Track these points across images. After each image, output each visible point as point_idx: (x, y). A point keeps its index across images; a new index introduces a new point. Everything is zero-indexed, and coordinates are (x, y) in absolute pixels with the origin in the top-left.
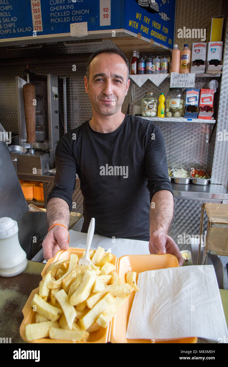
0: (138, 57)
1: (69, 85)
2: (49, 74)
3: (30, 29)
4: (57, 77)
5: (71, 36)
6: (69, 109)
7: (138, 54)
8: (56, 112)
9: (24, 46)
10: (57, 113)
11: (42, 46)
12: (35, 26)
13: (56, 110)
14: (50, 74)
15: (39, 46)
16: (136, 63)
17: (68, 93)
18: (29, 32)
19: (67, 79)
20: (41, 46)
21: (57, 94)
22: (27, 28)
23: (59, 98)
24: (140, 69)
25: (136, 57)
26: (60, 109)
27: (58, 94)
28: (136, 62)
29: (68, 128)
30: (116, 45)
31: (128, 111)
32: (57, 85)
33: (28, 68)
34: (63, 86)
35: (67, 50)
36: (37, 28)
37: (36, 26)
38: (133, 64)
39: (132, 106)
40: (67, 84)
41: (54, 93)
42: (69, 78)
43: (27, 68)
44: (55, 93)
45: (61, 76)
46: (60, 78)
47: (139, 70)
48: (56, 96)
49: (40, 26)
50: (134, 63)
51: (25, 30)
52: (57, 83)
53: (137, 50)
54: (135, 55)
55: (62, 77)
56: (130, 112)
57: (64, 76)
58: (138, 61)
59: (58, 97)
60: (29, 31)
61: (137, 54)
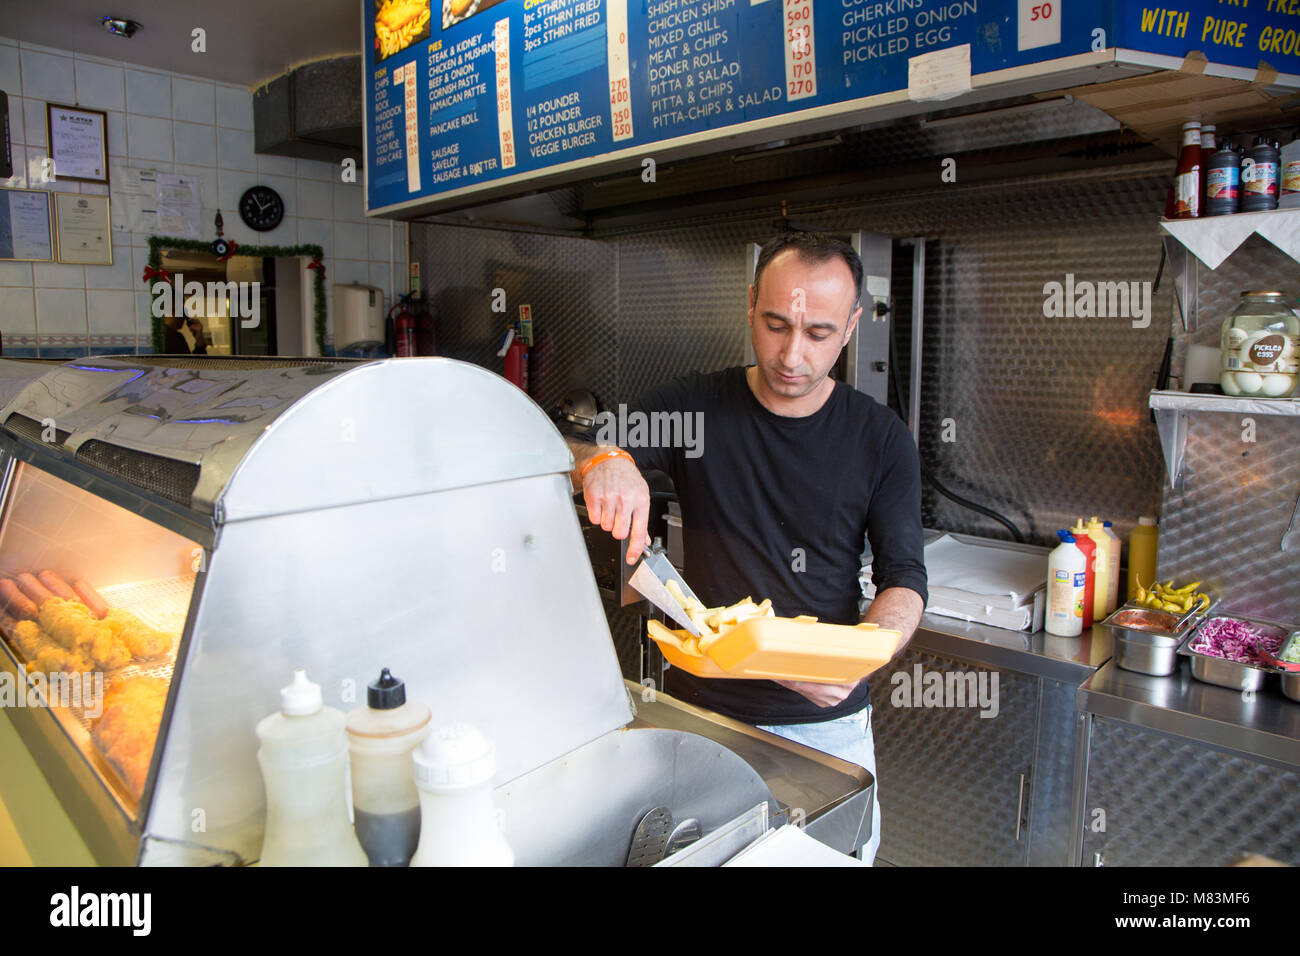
0: (1211, 144)
1: (936, 268)
2: (856, 231)
3: (777, 93)
4: (889, 243)
5: (909, 101)
6: (931, 355)
7: (1211, 132)
8: (878, 367)
9: (782, 143)
10: (880, 369)
11: (842, 138)
12: (792, 83)
13: (878, 360)
14: (860, 231)
15: (833, 138)
16: (1200, 171)
17: (933, 297)
18: (772, 102)
19: (928, 245)
20: (838, 138)
21: (885, 301)
22: (766, 92)
23: (891, 316)
24: (1214, 193)
25: (1199, 146)
26: (895, 354)
27: (892, 300)
28: (1197, 167)
29: (923, 430)
30: (1104, 110)
31: (1162, 370)
32: (888, 269)
33: (788, 214)
34: (910, 273)
35: (930, 142)
36: (798, 86)
37: (796, 82)
38: (1181, 177)
39: (1184, 347)
40: (927, 263)
41: (872, 297)
42: (937, 243)
43: (782, 215)
44: (876, 300)
45: (908, 236)
46: (904, 242)
47: (1211, 198)
48: (881, 309)
49: (809, 81)
50: (1189, 170)
51: (760, 98)
52: (888, 260)
53: (1203, 116)
54: (1192, 139)
55: (912, 241)
56: (1172, 374)
57: (918, 236)
58: (1207, 162)
59: (888, 314)
60: (774, 99)
61: (1202, 133)
